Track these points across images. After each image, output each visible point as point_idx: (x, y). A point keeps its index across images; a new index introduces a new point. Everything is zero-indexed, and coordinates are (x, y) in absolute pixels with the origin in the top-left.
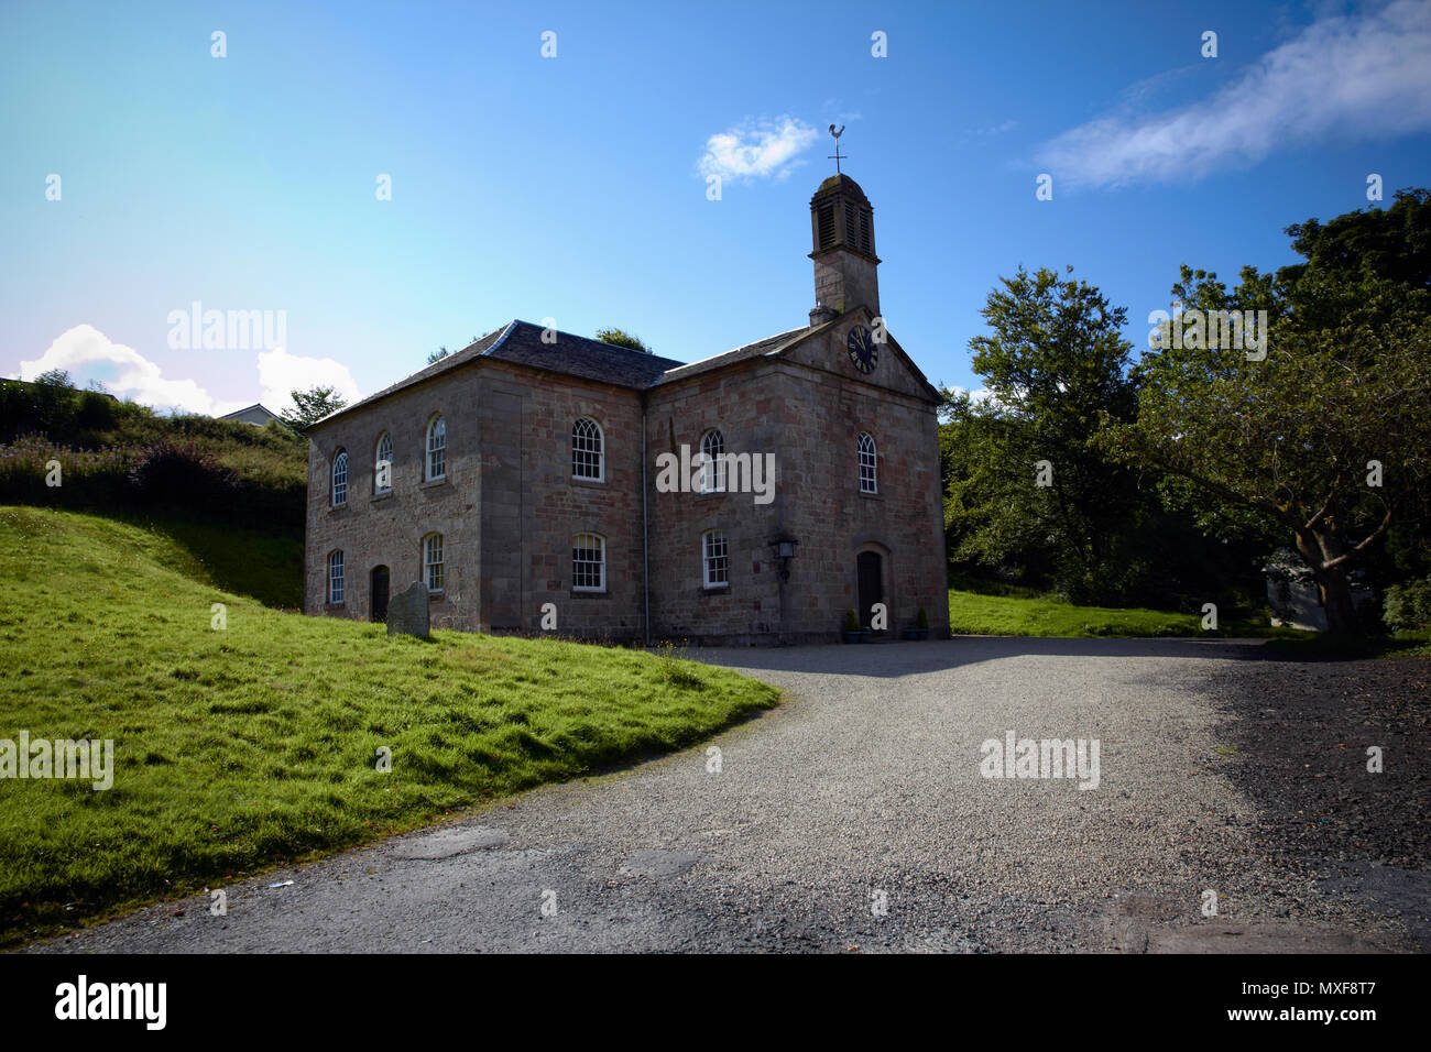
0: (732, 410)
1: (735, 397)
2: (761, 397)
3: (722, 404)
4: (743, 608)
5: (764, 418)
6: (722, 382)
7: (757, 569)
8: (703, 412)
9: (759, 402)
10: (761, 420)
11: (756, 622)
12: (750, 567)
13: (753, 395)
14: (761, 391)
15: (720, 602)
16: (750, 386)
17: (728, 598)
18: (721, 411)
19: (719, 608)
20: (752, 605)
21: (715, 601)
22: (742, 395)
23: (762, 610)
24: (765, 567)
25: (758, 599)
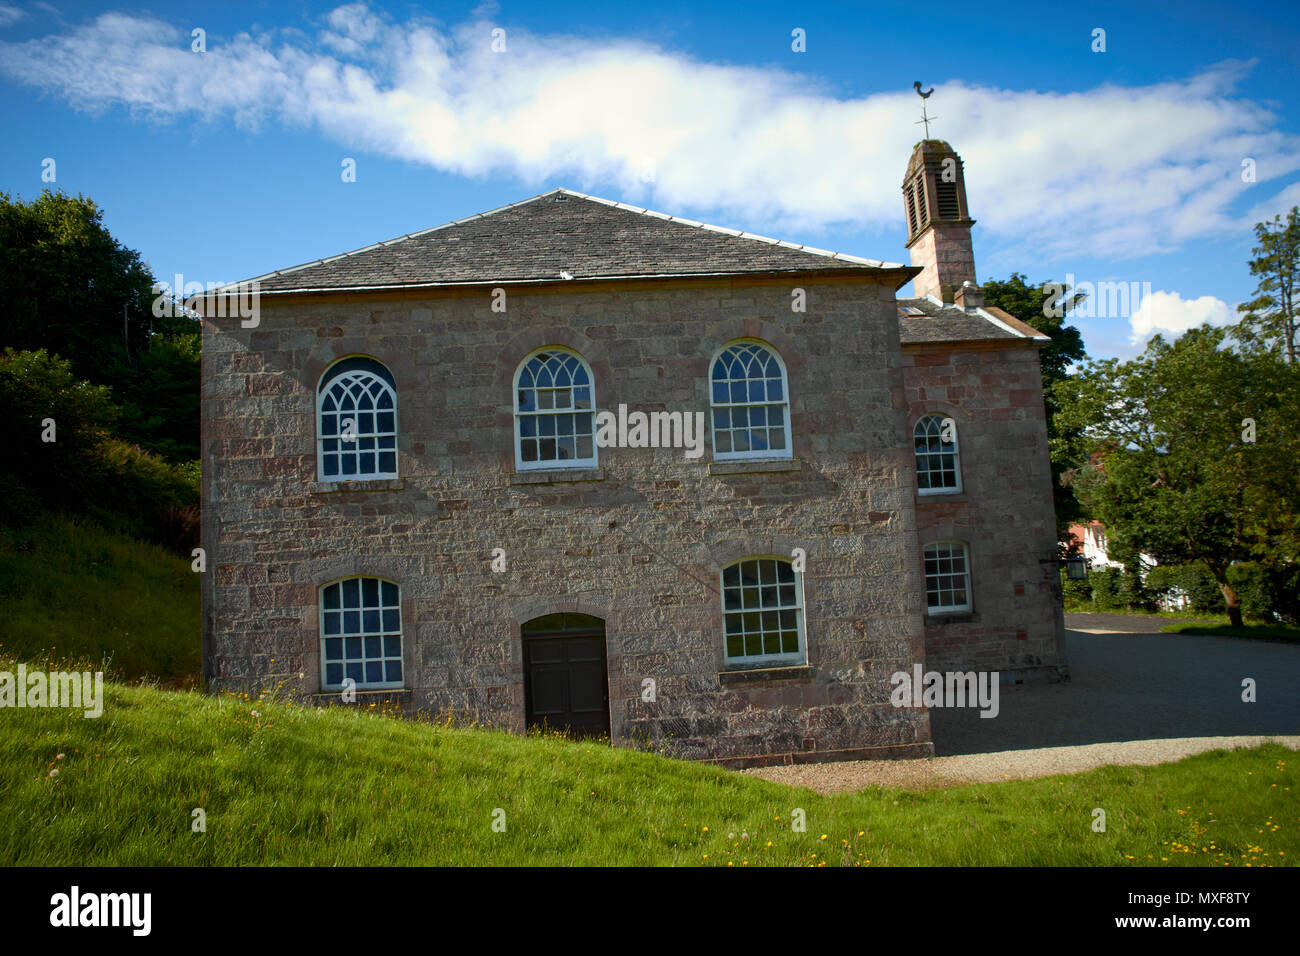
0: (971, 396)
1: (974, 380)
2: (1017, 387)
3: (954, 385)
4: (1001, 638)
5: (1022, 412)
6: (953, 359)
7: (1019, 590)
8: (922, 390)
9: (1013, 392)
10: (1018, 413)
11: (1021, 654)
12: (1010, 588)
13: (1003, 382)
14: (1015, 379)
15: (963, 632)
16: (997, 370)
17: (974, 626)
18: (954, 394)
19: (962, 640)
20: (1015, 634)
21: (953, 631)
22: (986, 379)
23: (1029, 639)
24: (1031, 589)
25: (1022, 628)
